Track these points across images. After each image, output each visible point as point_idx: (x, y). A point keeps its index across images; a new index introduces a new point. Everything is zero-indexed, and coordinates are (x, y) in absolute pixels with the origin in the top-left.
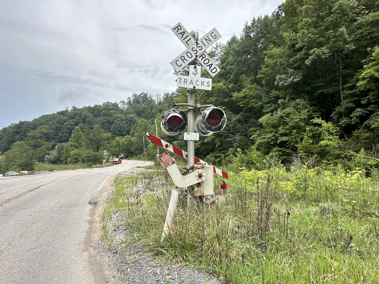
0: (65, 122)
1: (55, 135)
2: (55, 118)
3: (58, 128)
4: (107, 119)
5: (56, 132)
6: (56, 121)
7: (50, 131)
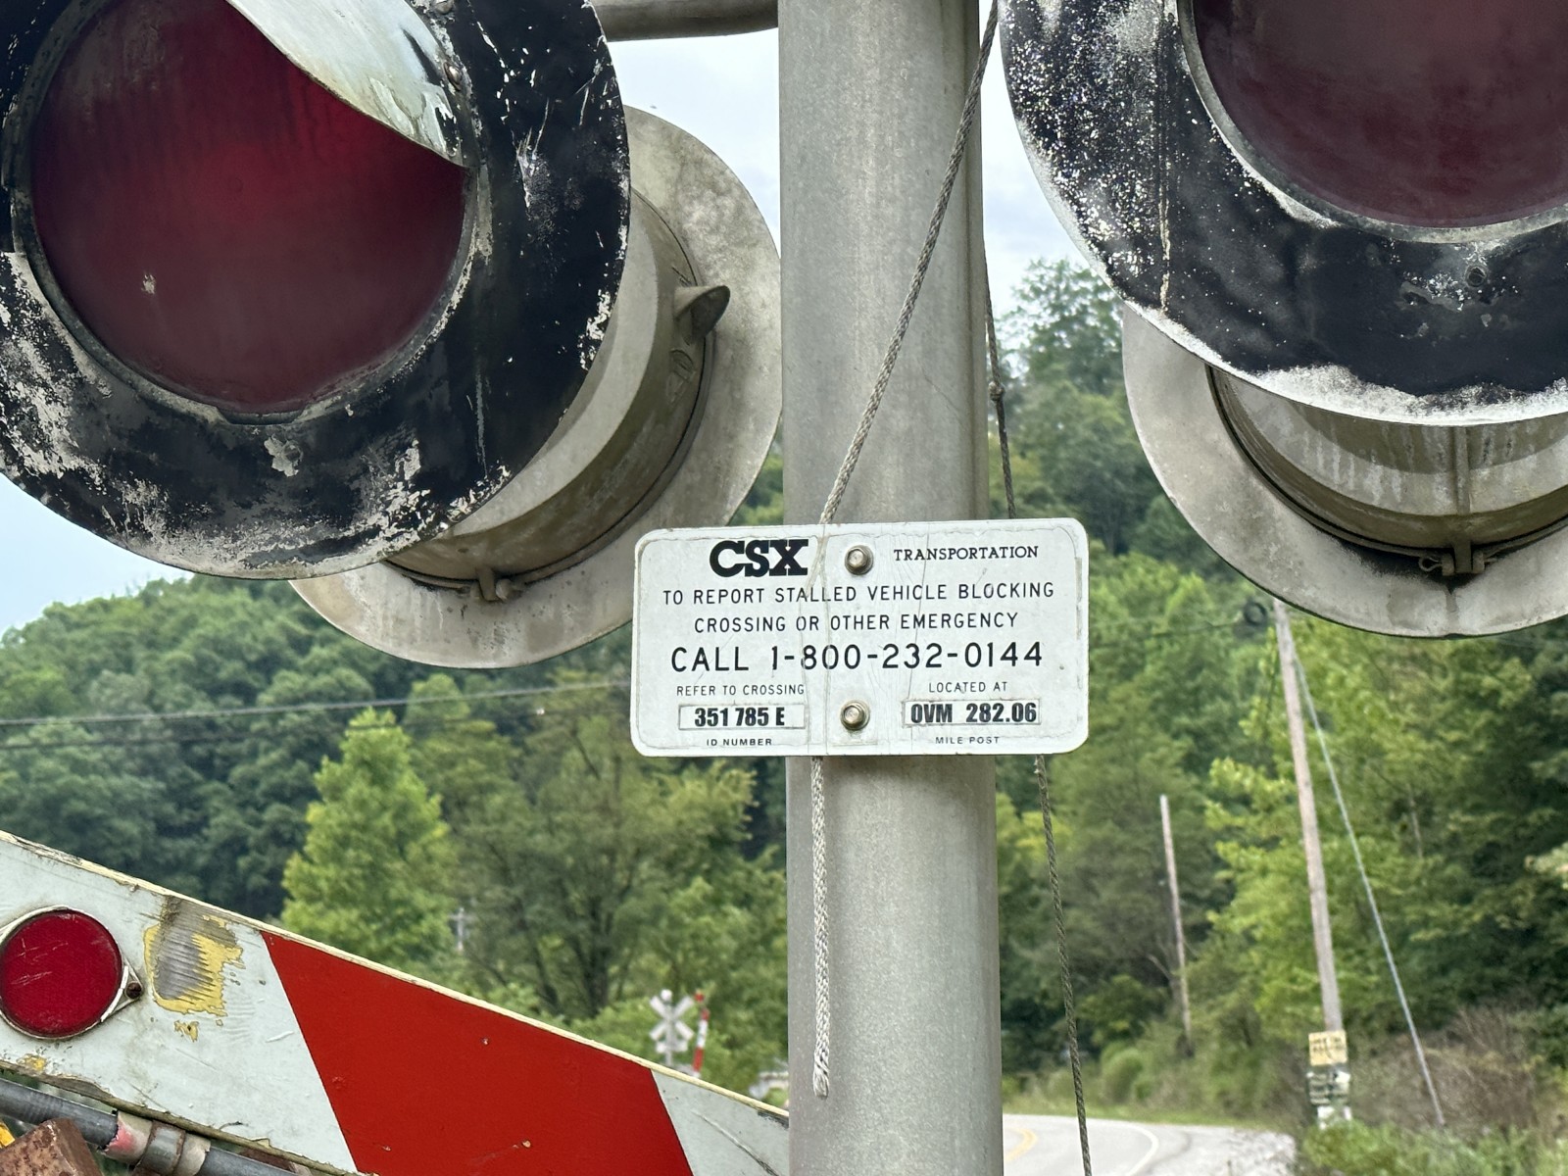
0: (269, 665)
1: (165, 829)
2: (167, 628)
3: (199, 750)
5: (183, 796)
6: (184, 664)
7: (114, 781)
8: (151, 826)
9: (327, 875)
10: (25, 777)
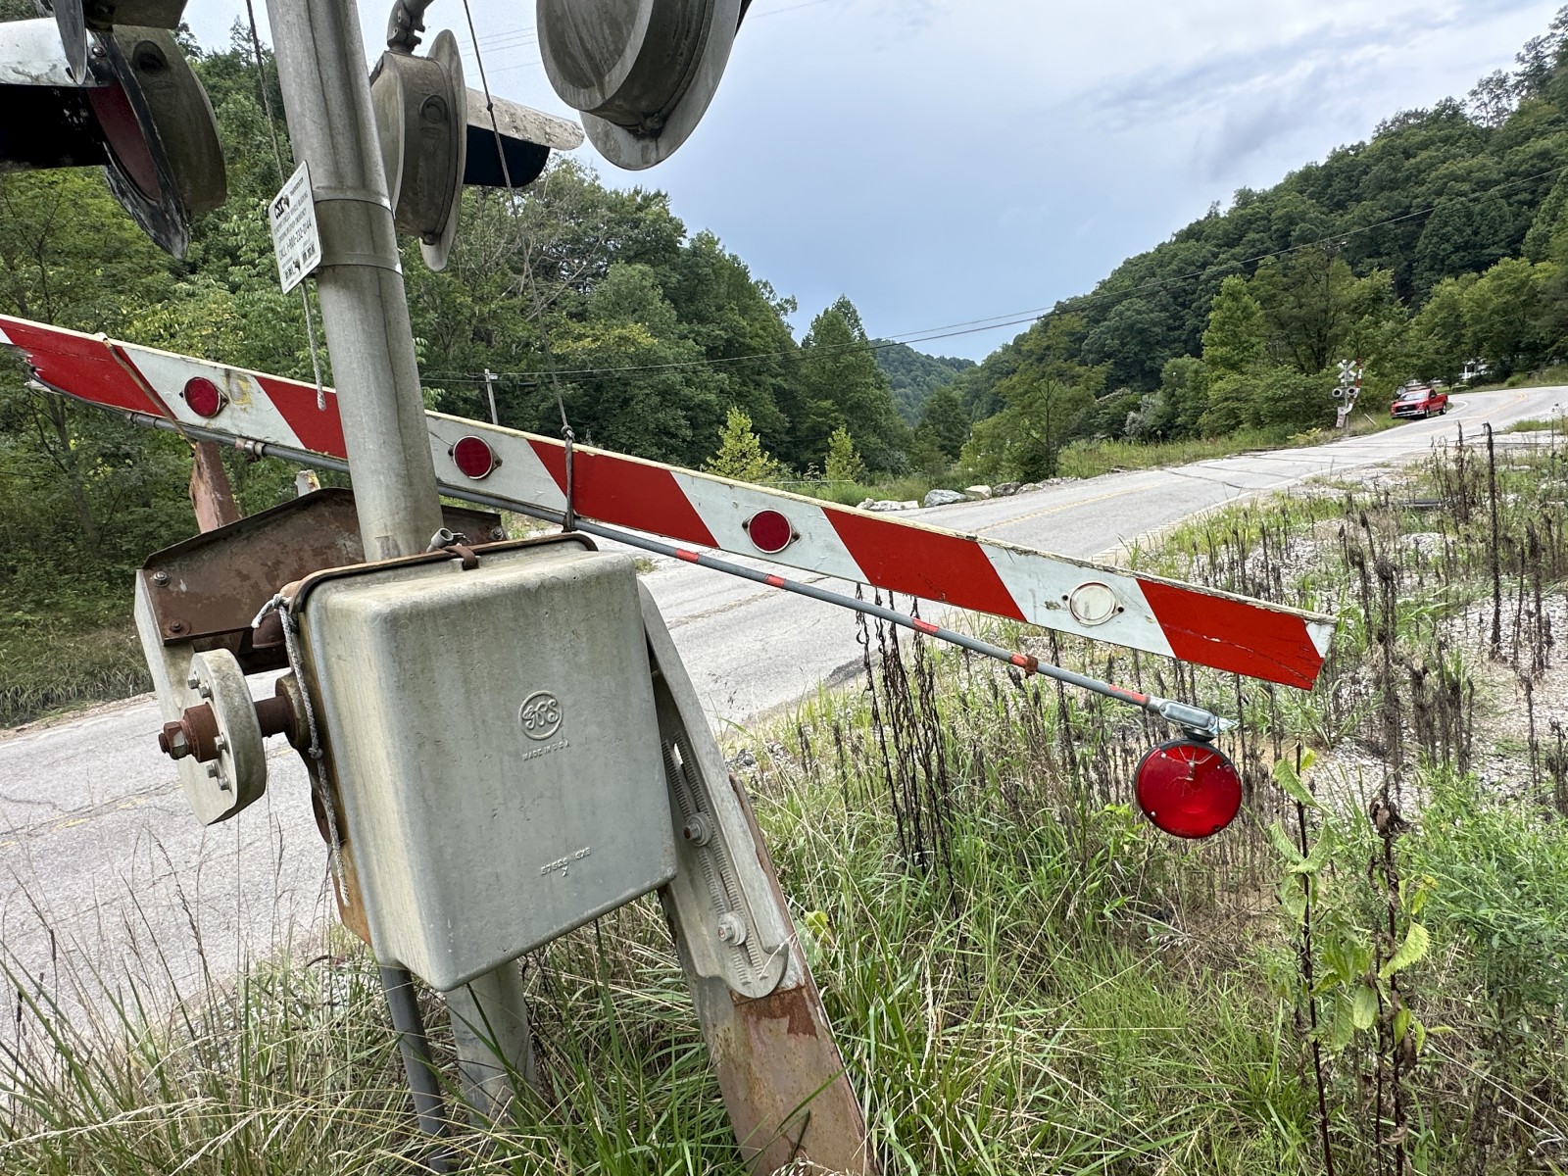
2: (1166, 260)
4: (1398, 204)
5: (1175, 316)
6: (1174, 271)
7: (1151, 315)
8: (1165, 328)
9: (1218, 336)
10: (1121, 319)
